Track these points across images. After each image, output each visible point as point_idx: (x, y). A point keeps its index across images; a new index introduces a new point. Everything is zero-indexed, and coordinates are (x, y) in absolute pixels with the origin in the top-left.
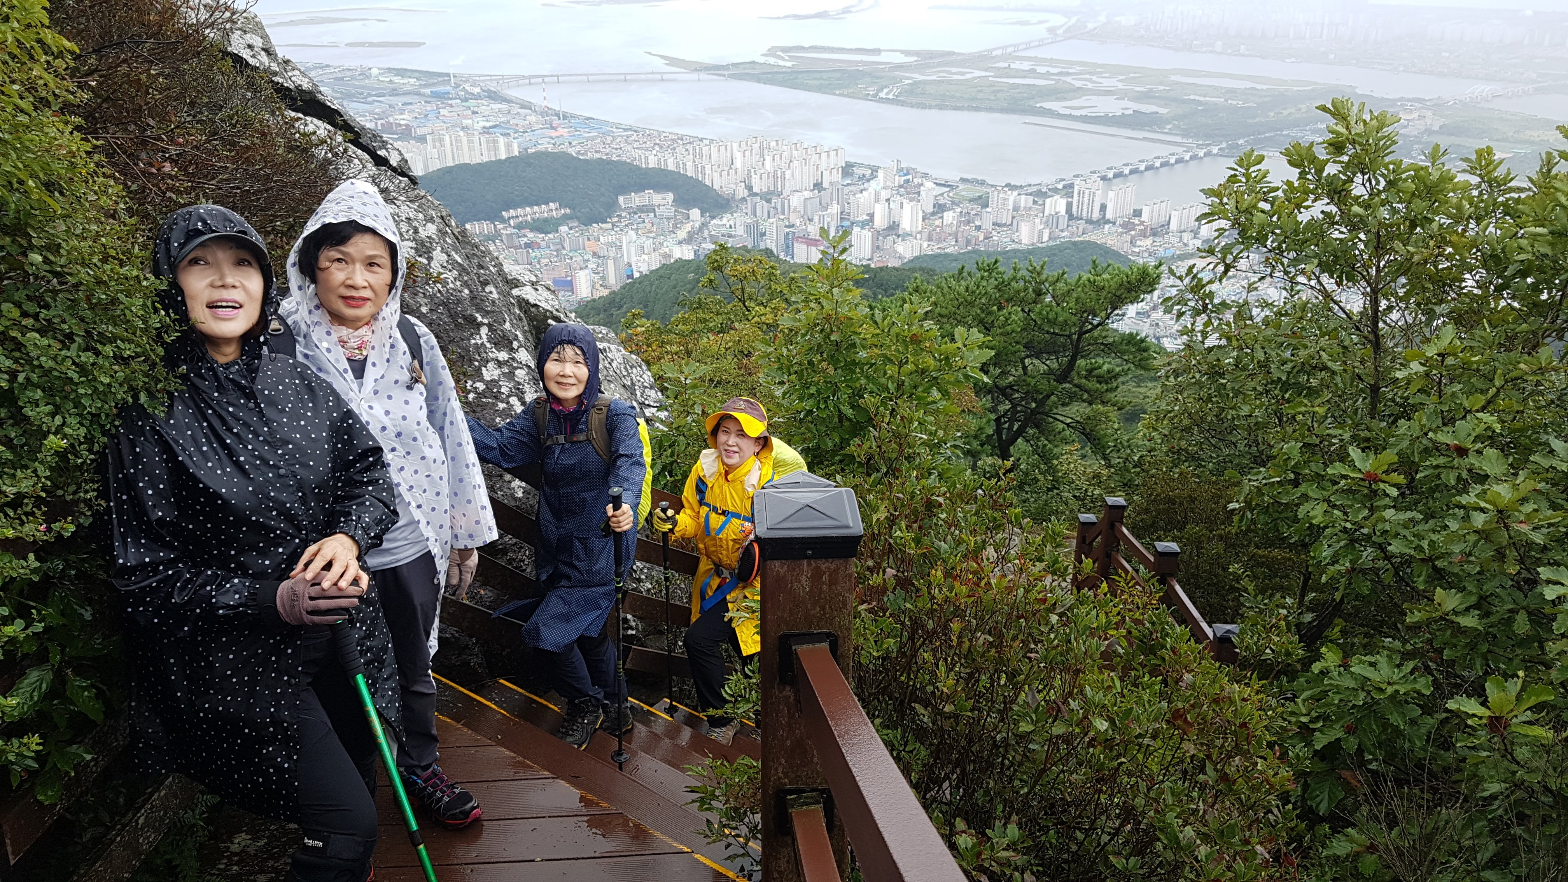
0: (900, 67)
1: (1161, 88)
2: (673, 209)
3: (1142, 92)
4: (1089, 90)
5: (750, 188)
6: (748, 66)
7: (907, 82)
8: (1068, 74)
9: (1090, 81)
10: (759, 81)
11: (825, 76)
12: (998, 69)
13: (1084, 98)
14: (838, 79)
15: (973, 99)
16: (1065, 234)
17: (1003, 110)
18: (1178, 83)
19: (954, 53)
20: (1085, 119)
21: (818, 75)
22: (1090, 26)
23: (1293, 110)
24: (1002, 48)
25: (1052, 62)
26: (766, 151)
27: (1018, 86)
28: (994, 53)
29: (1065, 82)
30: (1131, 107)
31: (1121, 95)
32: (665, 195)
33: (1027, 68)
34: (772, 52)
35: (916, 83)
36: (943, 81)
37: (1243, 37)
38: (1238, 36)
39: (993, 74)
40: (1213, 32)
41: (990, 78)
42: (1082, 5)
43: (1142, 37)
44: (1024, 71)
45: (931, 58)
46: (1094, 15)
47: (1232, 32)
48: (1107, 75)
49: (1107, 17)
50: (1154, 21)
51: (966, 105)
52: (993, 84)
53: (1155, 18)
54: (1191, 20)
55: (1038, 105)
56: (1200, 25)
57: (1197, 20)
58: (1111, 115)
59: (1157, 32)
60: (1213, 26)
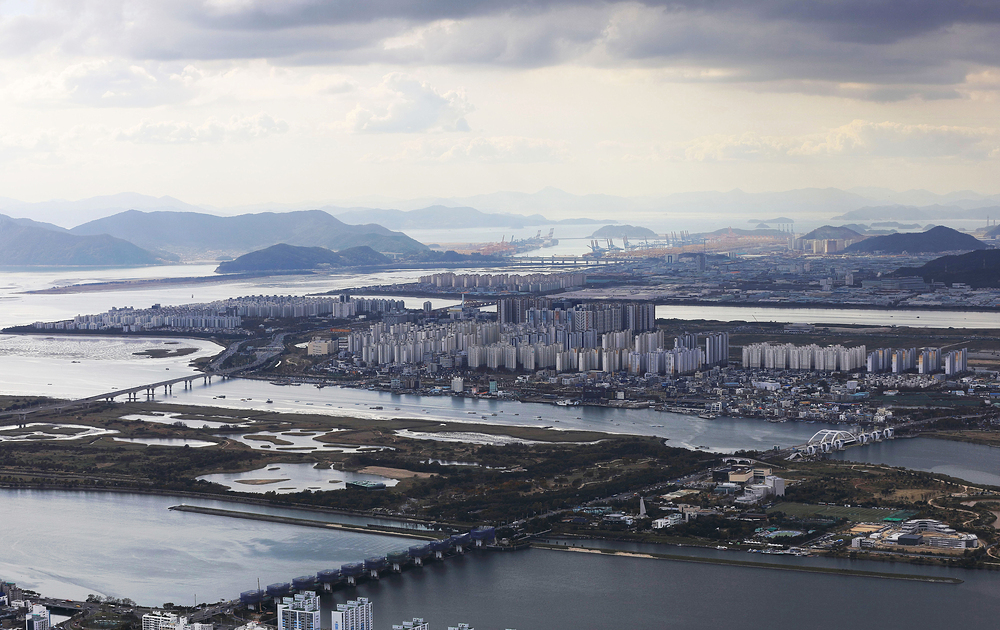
1: (384, 448)
3: (354, 455)
4: (272, 454)
8: (237, 431)
9: (273, 440)
12: (128, 423)
18: (406, 441)
22: (261, 355)
23: (581, 475)
24: (129, 391)
25: (208, 413)
27: (160, 450)
28: (117, 399)
29: (235, 443)
31: (326, 461)
33: (173, 422)
36: (41, 444)
37: (490, 370)
38: (483, 367)
39: (116, 432)
40: (445, 362)
41: (116, 439)
42: (245, 325)
43: (342, 372)
44: (165, 426)
45: (15, 407)
46: (265, 339)
47: (474, 362)
48: (298, 431)
49: (284, 343)
50: (357, 348)
51: (81, 479)
52: (121, 448)
53: (357, 343)
54: (411, 347)
55: (198, 479)
56: (426, 353)
57: (421, 345)
58: (313, 491)
59: (363, 365)
60: (444, 353)
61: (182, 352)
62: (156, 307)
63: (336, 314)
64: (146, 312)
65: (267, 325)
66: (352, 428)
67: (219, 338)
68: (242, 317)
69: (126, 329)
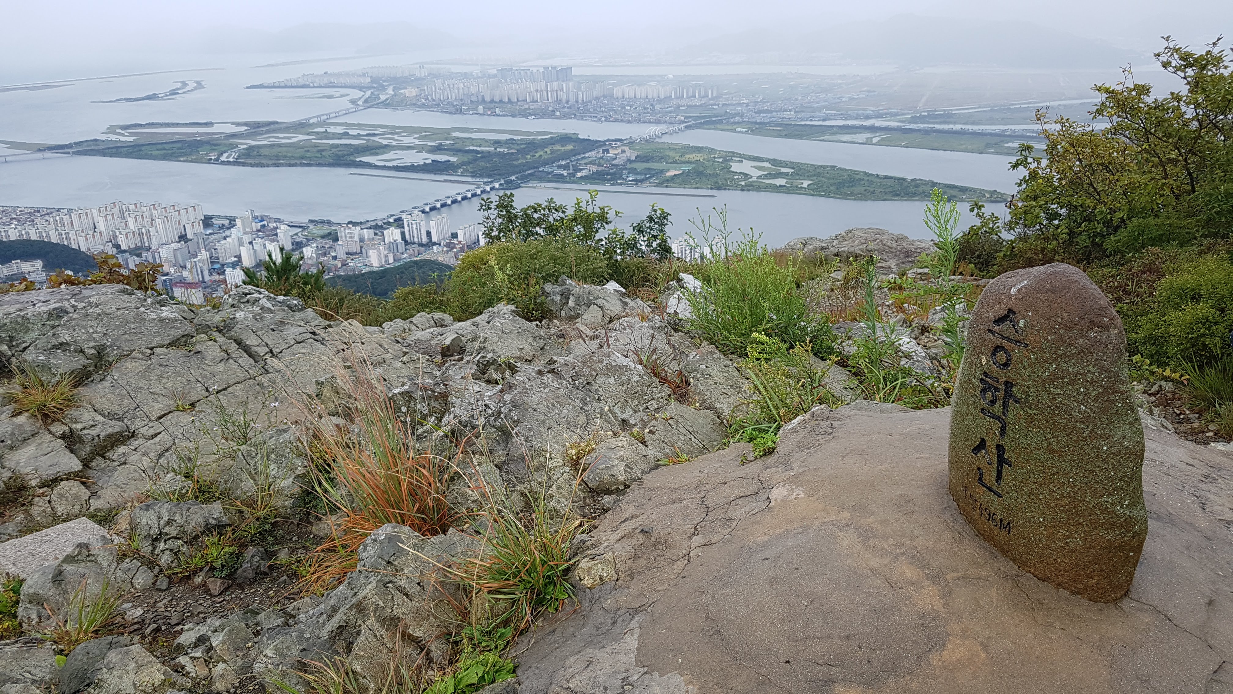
0: (234, 135)
1: (448, 142)
2: (44, 274)
3: (434, 146)
4: (394, 146)
5: (118, 247)
6: (91, 143)
7: (243, 147)
8: (375, 135)
9: (393, 139)
10: (104, 155)
11: (167, 146)
12: (318, 133)
13: (392, 152)
14: (179, 149)
15: (302, 158)
16: (405, 256)
17: (330, 165)
18: (458, 138)
19: (277, 123)
20: (397, 168)
21: (160, 147)
22: (383, 97)
23: (542, 153)
24: (317, 117)
25: (359, 126)
26: (126, 214)
27: (337, 146)
28: (311, 121)
29: (374, 141)
30: (429, 158)
31: (420, 149)
32: (34, 263)
33: (342, 132)
34: (112, 130)
35: (251, 148)
36: (274, 145)
37: (496, 102)
38: (492, 101)
39: (314, 137)
40: (474, 99)
41: (313, 141)
42: (372, 82)
43: (424, 104)
44: (339, 134)
45: (259, 127)
46: (384, 89)
47: (488, 99)
48: (405, 134)
49: (394, 90)
50: (430, 92)
51: (298, 162)
52: (316, 146)
53: (430, 90)
54: (456, 91)
55: (358, 160)
56: (464, 94)
57: (461, 91)
58: (416, 164)
59: (434, 100)
60: (473, 94)
61: (342, 96)
62: (326, 73)
63: (418, 75)
64: (321, 76)
65: (384, 81)
66: (433, 133)
67: (361, 88)
68: (371, 77)
69: (312, 85)
